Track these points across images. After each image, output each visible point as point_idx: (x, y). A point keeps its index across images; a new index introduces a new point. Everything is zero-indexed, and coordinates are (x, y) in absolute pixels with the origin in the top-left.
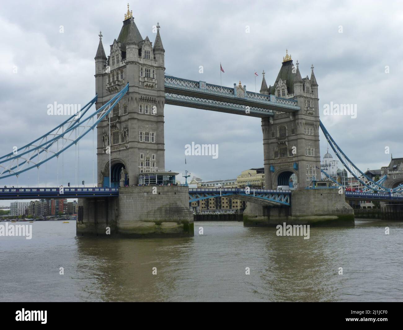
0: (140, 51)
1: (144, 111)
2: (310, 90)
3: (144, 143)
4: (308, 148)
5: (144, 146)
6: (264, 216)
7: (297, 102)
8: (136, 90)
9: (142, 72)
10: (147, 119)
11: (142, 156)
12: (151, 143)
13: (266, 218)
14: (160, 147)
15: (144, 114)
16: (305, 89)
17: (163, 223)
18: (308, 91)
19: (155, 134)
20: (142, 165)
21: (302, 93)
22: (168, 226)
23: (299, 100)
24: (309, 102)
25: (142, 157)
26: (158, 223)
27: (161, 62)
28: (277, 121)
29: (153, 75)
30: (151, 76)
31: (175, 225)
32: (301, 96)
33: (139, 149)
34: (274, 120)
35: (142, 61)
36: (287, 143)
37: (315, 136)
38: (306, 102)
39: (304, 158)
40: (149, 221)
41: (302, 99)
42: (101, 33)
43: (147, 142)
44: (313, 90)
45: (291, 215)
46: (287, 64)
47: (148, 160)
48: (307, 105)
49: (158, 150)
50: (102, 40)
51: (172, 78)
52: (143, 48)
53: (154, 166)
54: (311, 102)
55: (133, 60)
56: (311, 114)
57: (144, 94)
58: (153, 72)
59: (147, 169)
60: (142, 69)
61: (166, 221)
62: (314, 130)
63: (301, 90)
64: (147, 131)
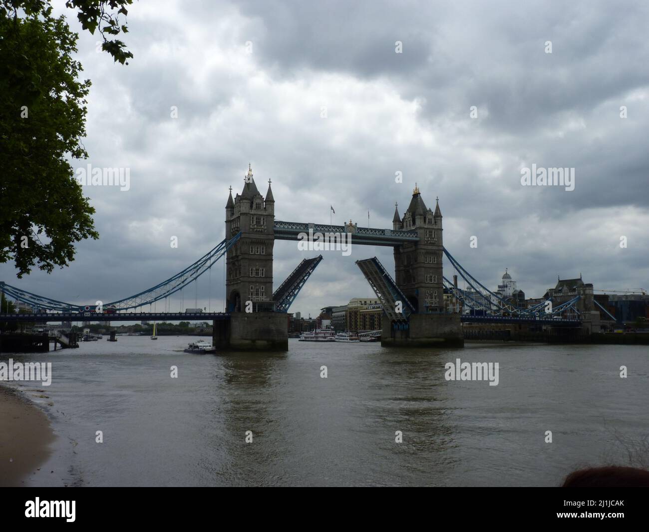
0: (252, 203)
1: (255, 252)
2: (433, 221)
3: (254, 277)
4: (429, 276)
5: (254, 280)
6: (392, 337)
7: (417, 233)
8: (247, 235)
9: (253, 221)
10: (258, 258)
11: (252, 287)
12: (261, 277)
13: (393, 339)
14: (268, 280)
15: (255, 254)
16: (427, 221)
17: (257, 341)
18: (430, 222)
19: (264, 270)
20: (252, 295)
21: (422, 225)
22: (260, 343)
23: (419, 231)
24: (431, 232)
25: (252, 289)
26: (254, 341)
27: (271, 210)
28: (406, 250)
29: (264, 222)
30: (262, 223)
31: (265, 342)
32: (420, 228)
33: (249, 282)
34: (403, 249)
35: (253, 212)
36: (411, 271)
37: (437, 264)
38: (428, 232)
39: (423, 285)
40: (247, 340)
41: (422, 231)
42: (231, 187)
43: (257, 276)
44: (436, 221)
45: (409, 337)
46: (416, 196)
47: (257, 291)
48: (428, 235)
49: (266, 283)
50: (232, 193)
51: (281, 223)
52: (254, 201)
53: (262, 295)
54: (433, 233)
55: (245, 212)
56: (433, 244)
57: (255, 238)
58: (264, 219)
59: (257, 299)
60: (253, 218)
61: (258, 340)
62: (437, 258)
63: (421, 223)
64: (257, 267)
